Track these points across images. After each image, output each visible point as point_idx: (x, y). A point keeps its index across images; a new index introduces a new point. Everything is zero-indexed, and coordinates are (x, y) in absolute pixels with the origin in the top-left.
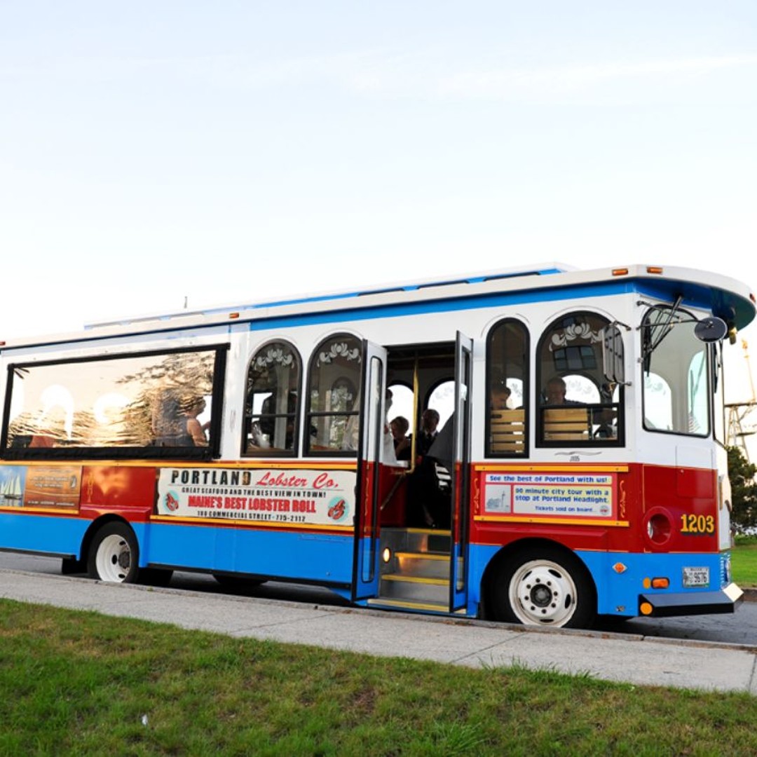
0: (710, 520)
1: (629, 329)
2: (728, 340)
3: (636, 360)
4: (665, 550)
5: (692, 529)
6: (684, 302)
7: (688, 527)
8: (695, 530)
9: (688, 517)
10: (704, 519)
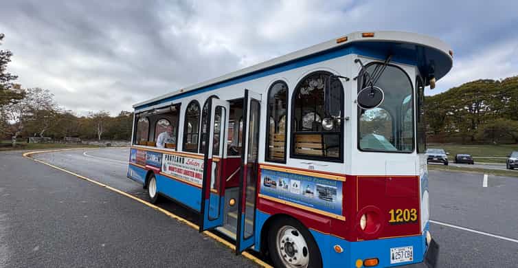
0: (414, 211)
1: (348, 80)
2: (429, 86)
3: (354, 101)
4: (375, 237)
5: (398, 220)
6: (394, 61)
7: (395, 219)
8: (401, 220)
9: (395, 212)
10: (409, 212)
